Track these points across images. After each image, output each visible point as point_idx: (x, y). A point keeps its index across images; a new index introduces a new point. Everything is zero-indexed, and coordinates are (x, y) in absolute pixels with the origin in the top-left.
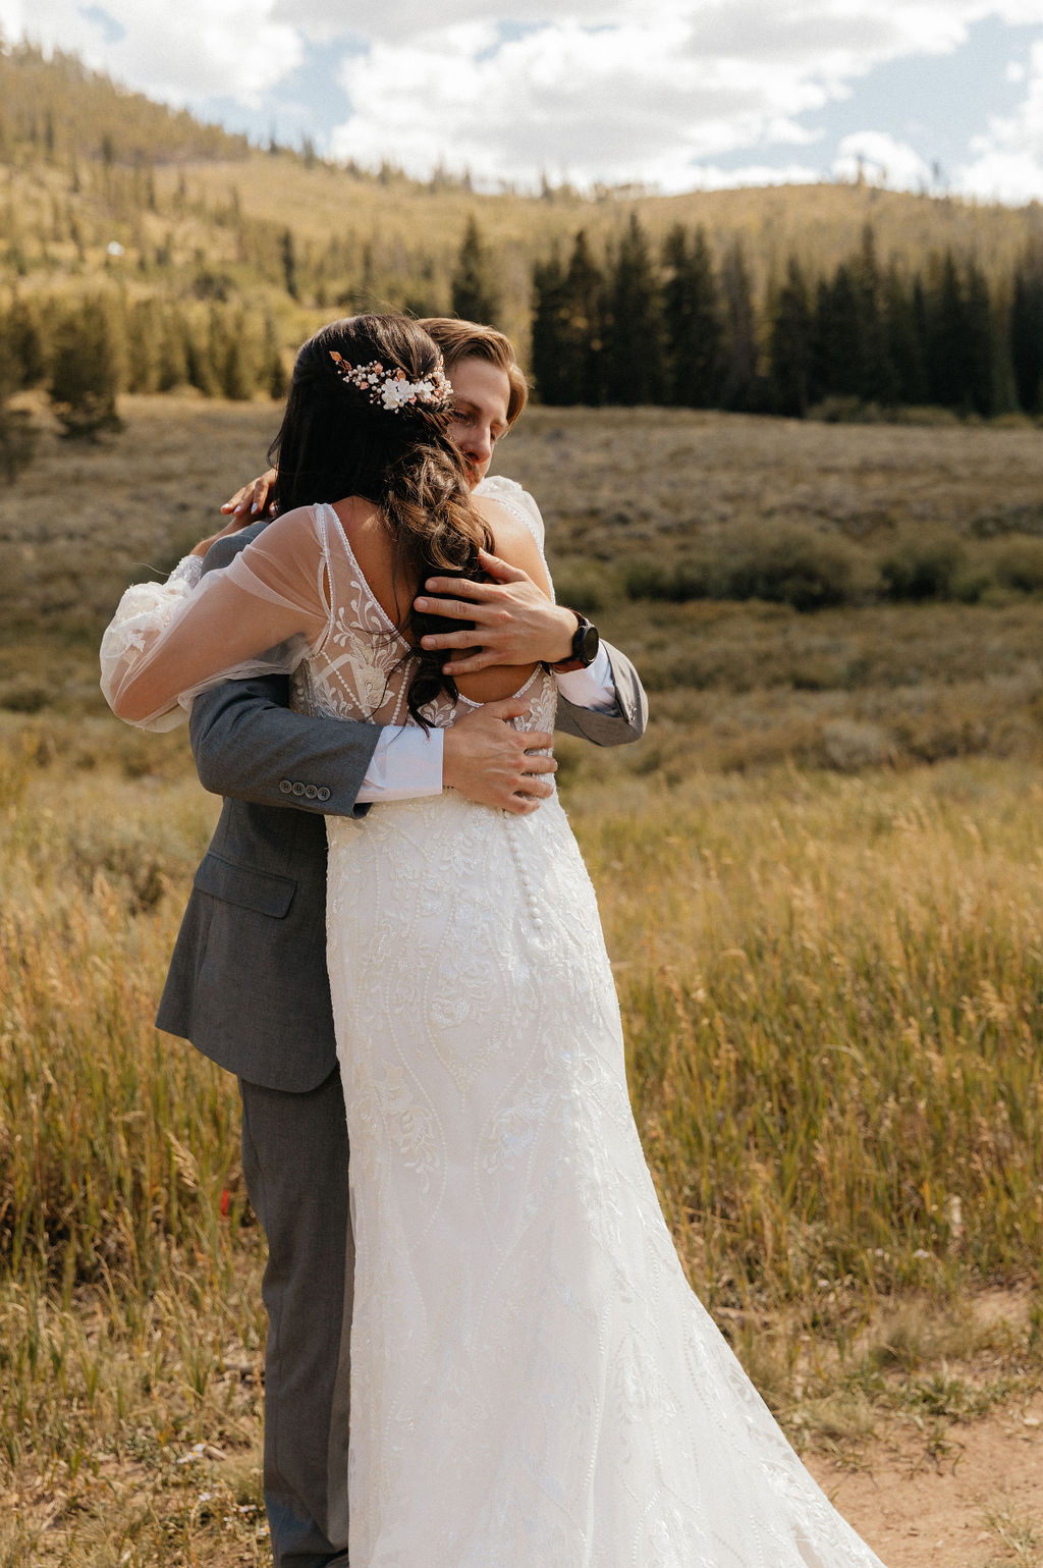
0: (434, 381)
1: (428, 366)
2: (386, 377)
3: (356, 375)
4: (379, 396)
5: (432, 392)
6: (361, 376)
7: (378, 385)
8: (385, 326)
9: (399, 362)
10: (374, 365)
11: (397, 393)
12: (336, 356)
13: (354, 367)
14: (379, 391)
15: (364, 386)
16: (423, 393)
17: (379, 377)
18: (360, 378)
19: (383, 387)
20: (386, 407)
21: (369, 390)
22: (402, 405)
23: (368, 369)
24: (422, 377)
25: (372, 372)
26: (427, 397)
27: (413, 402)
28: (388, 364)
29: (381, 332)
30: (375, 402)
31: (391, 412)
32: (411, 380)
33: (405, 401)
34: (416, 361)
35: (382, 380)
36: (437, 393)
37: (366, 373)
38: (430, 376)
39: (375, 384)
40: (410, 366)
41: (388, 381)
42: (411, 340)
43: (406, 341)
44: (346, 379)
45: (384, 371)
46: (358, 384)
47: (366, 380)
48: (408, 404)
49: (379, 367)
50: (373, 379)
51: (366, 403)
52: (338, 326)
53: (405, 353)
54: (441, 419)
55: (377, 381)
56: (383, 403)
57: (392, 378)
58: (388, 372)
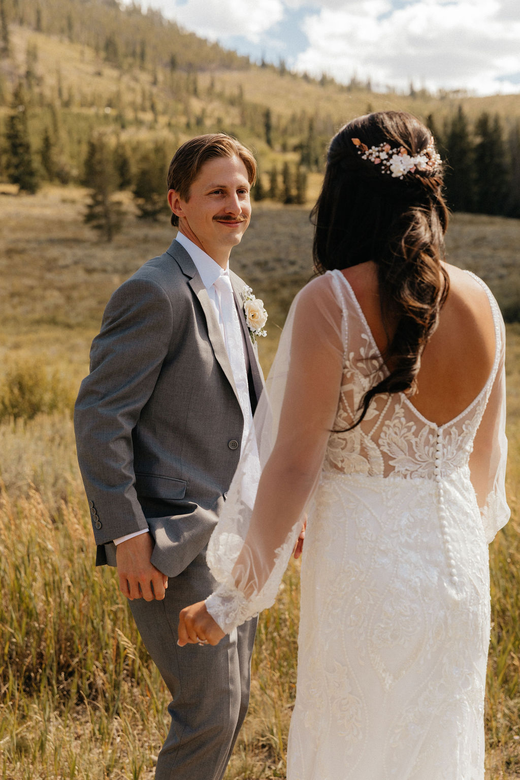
0: (428, 155)
1: (422, 144)
2: (393, 153)
3: (371, 154)
4: (388, 168)
5: (427, 163)
6: (374, 154)
7: (387, 160)
8: (391, 118)
9: (402, 142)
10: (384, 146)
11: (401, 165)
12: (356, 142)
13: (370, 148)
14: (388, 164)
15: (377, 161)
16: (420, 164)
17: (388, 154)
18: (374, 156)
19: (391, 161)
20: (394, 175)
21: (381, 164)
22: (405, 173)
23: (380, 149)
24: (418, 153)
25: (382, 151)
26: (423, 167)
27: (413, 171)
28: (395, 145)
29: (388, 123)
30: (386, 172)
31: (398, 178)
32: (410, 154)
33: (407, 170)
34: (414, 141)
35: (390, 156)
36: (430, 164)
37: (379, 151)
38: (425, 151)
39: (385, 159)
40: (410, 145)
41: (395, 157)
42: (410, 127)
43: (406, 127)
44: (364, 157)
45: (392, 149)
46: (373, 160)
47: (378, 157)
48: (409, 172)
49: (387, 147)
50: (383, 156)
51: (379, 172)
52: (357, 122)
53: (406, 135)
54: (434, 182)
55: (386, 157)
56: (392, 173)
57: (398, 154)
58: (395, 150)
